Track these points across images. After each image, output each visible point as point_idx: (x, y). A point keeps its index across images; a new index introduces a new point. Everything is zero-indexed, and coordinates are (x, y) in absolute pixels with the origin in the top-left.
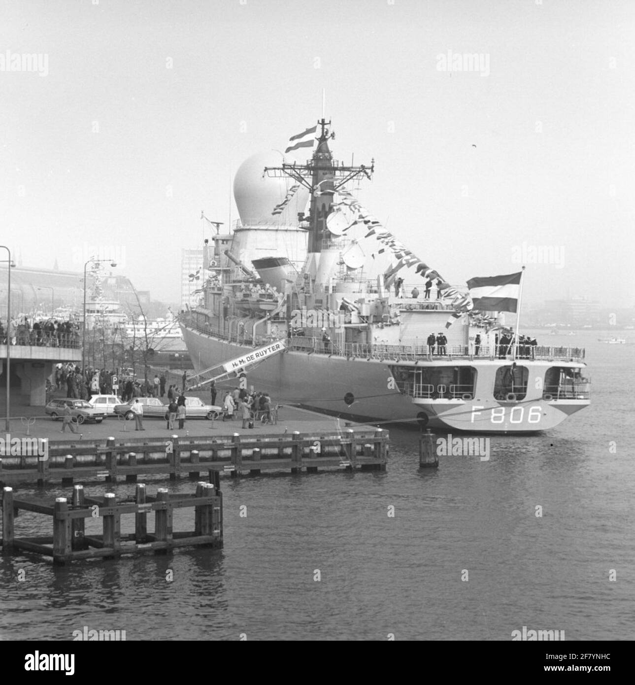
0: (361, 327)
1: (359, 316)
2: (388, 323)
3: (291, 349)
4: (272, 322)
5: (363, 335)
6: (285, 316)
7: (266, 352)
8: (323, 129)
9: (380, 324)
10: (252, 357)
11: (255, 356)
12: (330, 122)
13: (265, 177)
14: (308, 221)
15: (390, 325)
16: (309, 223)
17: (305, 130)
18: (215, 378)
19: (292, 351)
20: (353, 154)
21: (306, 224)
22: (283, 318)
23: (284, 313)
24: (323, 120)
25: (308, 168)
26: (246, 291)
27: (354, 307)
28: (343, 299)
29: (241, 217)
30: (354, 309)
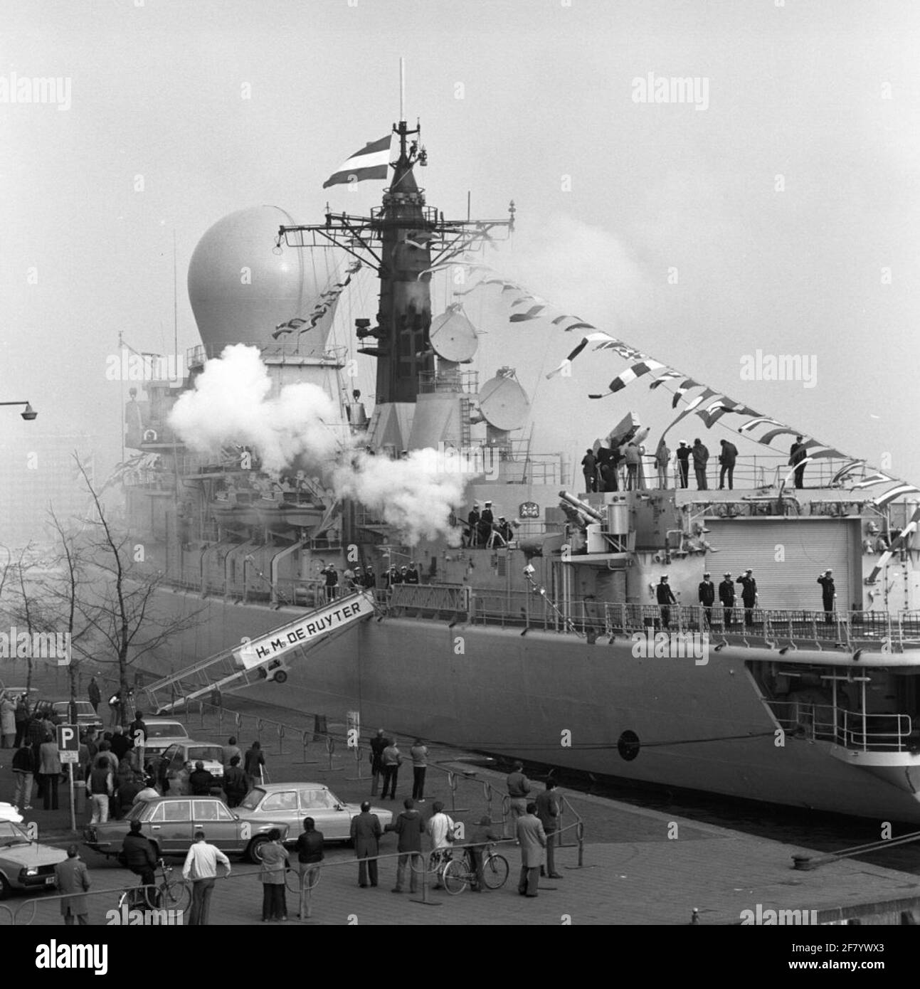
0: (612, 560)
1: (603, 536)
2: (681, 551)
3: (391, 613)
4: (314, 553)
5: (617, 581)
6: (340, 539)
7: (330, 621)
8: (403, 142)
9: (660, 553)
10: (299, 634)
11: (305, 631)
12: (419, 127)
13: (282, 246)
14: (376, 337)
15: (684, 556)
16: (377, 340)
17: (364, 146)
18: (220, 683)
19: (394, 617)
20: (469, 193)
21: (372, 342)
22: (336, 543)
23: (337, 532)
24: (403, 125)
25: (374, 225)
26: (236, 487)
27: (589, 513)
28: (562, 495)
29: (204, 342)
30: (590, 518)
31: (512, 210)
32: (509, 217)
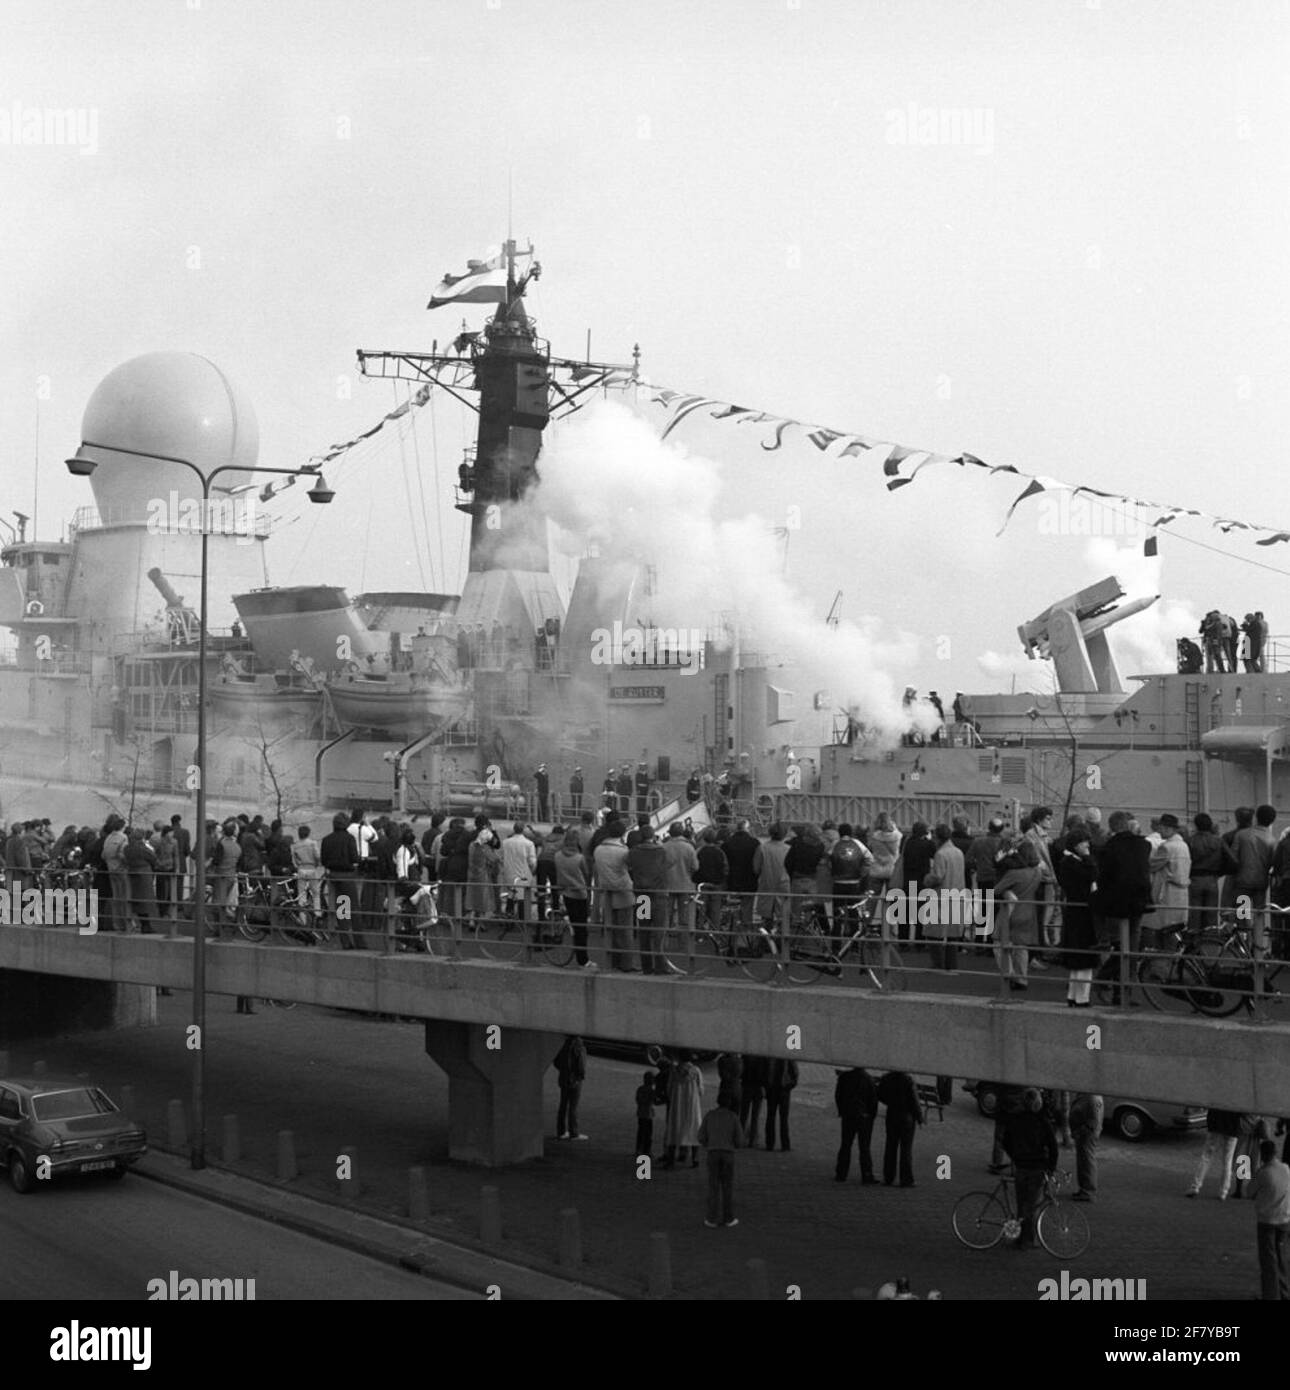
8: (511, 265)
13: (367, 374)
22: (472, 738)
23: (469, 725)
31: (636, 355)
32: (634, 363)
